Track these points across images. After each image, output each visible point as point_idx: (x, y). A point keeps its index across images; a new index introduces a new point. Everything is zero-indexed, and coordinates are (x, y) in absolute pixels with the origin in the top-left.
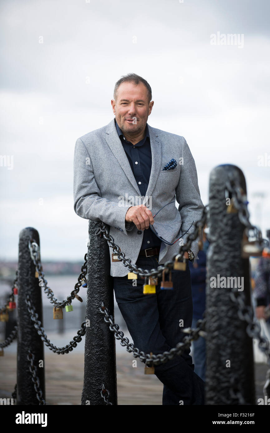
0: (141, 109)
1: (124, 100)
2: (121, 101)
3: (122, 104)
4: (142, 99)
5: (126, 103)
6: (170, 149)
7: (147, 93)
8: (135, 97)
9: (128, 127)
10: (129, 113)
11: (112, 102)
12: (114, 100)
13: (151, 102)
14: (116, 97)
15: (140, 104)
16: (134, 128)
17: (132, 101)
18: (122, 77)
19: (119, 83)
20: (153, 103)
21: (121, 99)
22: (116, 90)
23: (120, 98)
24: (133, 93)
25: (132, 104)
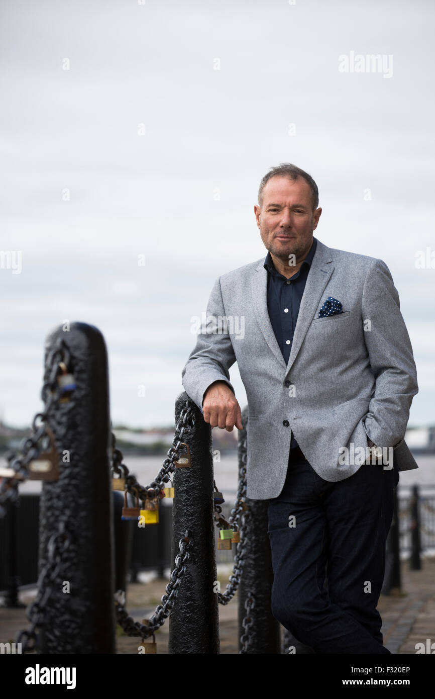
0: (299, 220)
1: (273, 205)
2: (269, 206)
3: (269, 210)
4: (301, 203)
5: (276, 209)
6: (344, 280)
7: (311, 194)
8: (291, 200)
9: (278, 248)
10: (281, 224)
11: (255, 208)
12: (259, 206)
13: (317, 208)
14: (261, 200)
15: (299, 212)
16: (288, 249)
17: (285, 206)
18: (272, 170)
19: (267, 178)
20: (320, 211)
21: (268, 204)
22: (261, 190)
23: (267, 202)
24: (287, 193)
25: (286, 211)
